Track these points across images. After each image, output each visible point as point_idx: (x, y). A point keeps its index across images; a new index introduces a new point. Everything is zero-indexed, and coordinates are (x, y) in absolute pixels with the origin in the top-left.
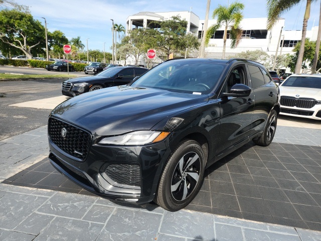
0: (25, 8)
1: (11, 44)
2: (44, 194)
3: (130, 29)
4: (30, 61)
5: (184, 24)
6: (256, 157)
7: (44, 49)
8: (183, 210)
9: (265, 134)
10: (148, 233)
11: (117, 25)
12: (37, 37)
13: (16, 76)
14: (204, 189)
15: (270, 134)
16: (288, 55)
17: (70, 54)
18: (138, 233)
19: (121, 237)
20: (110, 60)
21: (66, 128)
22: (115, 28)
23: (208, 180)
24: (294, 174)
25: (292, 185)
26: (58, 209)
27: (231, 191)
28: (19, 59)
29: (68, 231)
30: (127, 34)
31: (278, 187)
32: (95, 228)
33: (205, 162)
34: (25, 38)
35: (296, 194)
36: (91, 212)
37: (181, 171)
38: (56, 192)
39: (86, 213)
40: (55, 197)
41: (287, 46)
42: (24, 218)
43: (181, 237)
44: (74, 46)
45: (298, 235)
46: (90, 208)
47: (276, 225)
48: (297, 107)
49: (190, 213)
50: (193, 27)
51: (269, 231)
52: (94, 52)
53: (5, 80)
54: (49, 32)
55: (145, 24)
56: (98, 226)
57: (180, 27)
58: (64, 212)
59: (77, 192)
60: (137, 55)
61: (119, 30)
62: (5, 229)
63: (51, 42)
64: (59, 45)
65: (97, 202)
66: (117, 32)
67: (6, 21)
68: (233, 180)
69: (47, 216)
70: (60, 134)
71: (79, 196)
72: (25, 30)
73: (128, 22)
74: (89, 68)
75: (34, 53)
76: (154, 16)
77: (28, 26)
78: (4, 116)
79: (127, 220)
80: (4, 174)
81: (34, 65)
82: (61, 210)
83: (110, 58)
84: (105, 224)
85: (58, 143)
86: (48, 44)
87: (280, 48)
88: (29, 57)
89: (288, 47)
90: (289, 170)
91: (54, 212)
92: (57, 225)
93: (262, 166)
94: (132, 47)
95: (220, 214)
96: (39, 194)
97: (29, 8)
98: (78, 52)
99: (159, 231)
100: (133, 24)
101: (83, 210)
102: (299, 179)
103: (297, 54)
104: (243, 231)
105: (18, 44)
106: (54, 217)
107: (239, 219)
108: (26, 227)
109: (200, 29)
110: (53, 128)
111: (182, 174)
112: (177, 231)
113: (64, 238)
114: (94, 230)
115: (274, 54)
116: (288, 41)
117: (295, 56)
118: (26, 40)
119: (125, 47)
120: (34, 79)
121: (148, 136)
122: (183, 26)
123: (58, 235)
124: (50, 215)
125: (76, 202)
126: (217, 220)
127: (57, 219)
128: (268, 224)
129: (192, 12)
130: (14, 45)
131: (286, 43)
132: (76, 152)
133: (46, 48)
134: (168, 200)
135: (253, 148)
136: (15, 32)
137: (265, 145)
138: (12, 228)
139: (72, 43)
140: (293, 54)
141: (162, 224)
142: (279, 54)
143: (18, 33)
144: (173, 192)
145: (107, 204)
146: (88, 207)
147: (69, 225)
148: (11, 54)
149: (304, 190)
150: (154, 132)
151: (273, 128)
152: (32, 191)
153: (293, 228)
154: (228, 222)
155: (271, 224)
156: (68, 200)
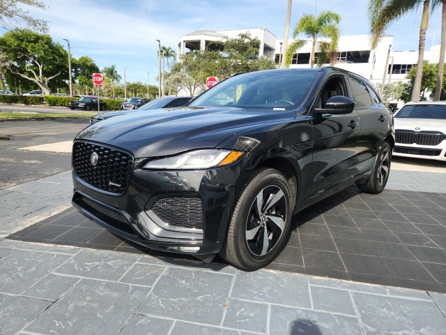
0: (42, 23)
1: (22, 75)
2: (65, 251)
3: (182, 53)
4: (47, 98)
5: (256, 45)
6: (363, 206)
7: (67, 82)
8: (263, 269)
9: (375, 175)
10: (214, 297)
11: (164, 48)
12: (57, 65)
13: (27, 115)
14: (292, 244)
15: (382, 177)
16: (400, 83)
17: (101, 89)
18: (199, 298)
19: (176, 303)
20: (155, 95)
21: (98, 152)
22: (162, 51)
23: (298, 234)
24: (420, 226)
25: (419, 240)
26: (85, 269)
27: (332, 247)
28: (33, 95)
29: (99, 296)
30: (179, 61)
31: (398, 242)
32: (138, 292)
33: (292, 203)
34: (40, 67)
35: (425, 250)
36: (131, 272)
37: (260, 213)
38: (82, 249)
39: (125, 274)
40: (81, 254)
41: (397, 72)
42: (37, 281)
43: (262, 303)
44: (107, 78)
45: (432, 301)
46: (131, 268)
47: (399, 288)
48: (418, 144)
49: (274, 274)
50: (268, 49)
51: (389, 295)
52: (135, 85)
53: (12, 120)
54: (74, 59)
55: (203, 46)
56: (142, 289)
57: (251, 48)
58: (94, 272)
59: (112, 249)
60: (193, 87)
61: (167, 55)
62: (9, 294)
63: (76, 72)
64: (87, 76)
65: (141, 260)
66: (166, 58)
67: (15, 44)
68: (333, 235)
69: (70, 278)
70: (90, 162)
71: (114, 253)
72: (41, 57)
73: (180, 45)
74: (128, 105)
75: (53, 86)
76: (214, 36)
77: (45, 50)
78: (11, 160)
79: (184, 282)
80: (9, 228)
81: (53, 103)
82: (89, 270)
83: (156, 93)
84: (153, 287)
85: (86, 176)
86: (72, 74)
87: (388, 76)
88: (46, 92)
89: (399, 73)
90: (412, 221)
91: (79, 273)
92: (83, 288)
93: (373, 217)
94: (185, 76)
95: (317, 275)
96: (59, 251)
97: (48, 23)
98: (112, 86)
99: (230, 295)
100: (187, 46)
101: (121, 270)
102: (428, 233)
103: (413, 82)
104: (351, 295)
105: (31, 75)
106: (79, 279)
107: (344, 281)
108: (39, 291)
109: (277, 52)
110: (80, 156)
111: (261, 218)
112: (255, 295)
113: (94, 305)
114: (136, 295)
115: (381, 82)
116: (400, 65)
117: (410, 84)
118: (43, 69)
119: (176, 76)
120: (53, 119)
121: (212, 157)
122: (254, 47)
123: (85, 300)
124: (73, 276)
125: (110, 260)
126: (312, 282)
127: (84, 282)
128: (387, 286)
129: (265, 30)
130: (26, 77)
131: (397, 69)
132: (111, 183)
133: (69, 79)
134: (242, 252)
135: (358, 196)
136: (28, 60)
137: (375, 191)
138: (19, 293)
139: (105, 74)
140: (407, 81)
141: (234, 287)
142: (386, 82)
143: (31, 61)
144: (249, 241)
145: (155, 262)
146: (128, 266)
147: (101, 288)
148: (21, 88)
149: (436, 246)
150: (221, 151)
151: (386, 168)
152: (48, 248)
153: (424, 292)
154: (329, 285)
155: (392, 287)
156: (99, 259)
